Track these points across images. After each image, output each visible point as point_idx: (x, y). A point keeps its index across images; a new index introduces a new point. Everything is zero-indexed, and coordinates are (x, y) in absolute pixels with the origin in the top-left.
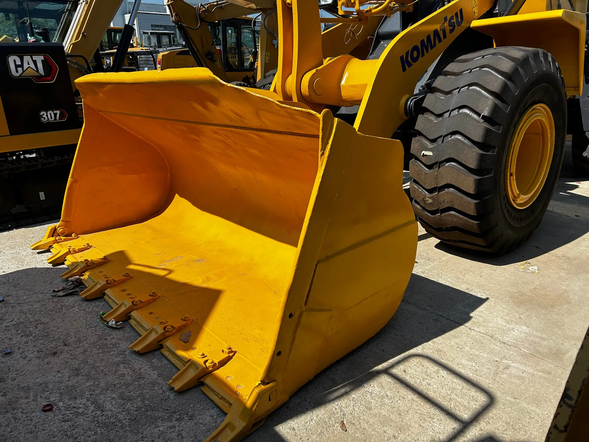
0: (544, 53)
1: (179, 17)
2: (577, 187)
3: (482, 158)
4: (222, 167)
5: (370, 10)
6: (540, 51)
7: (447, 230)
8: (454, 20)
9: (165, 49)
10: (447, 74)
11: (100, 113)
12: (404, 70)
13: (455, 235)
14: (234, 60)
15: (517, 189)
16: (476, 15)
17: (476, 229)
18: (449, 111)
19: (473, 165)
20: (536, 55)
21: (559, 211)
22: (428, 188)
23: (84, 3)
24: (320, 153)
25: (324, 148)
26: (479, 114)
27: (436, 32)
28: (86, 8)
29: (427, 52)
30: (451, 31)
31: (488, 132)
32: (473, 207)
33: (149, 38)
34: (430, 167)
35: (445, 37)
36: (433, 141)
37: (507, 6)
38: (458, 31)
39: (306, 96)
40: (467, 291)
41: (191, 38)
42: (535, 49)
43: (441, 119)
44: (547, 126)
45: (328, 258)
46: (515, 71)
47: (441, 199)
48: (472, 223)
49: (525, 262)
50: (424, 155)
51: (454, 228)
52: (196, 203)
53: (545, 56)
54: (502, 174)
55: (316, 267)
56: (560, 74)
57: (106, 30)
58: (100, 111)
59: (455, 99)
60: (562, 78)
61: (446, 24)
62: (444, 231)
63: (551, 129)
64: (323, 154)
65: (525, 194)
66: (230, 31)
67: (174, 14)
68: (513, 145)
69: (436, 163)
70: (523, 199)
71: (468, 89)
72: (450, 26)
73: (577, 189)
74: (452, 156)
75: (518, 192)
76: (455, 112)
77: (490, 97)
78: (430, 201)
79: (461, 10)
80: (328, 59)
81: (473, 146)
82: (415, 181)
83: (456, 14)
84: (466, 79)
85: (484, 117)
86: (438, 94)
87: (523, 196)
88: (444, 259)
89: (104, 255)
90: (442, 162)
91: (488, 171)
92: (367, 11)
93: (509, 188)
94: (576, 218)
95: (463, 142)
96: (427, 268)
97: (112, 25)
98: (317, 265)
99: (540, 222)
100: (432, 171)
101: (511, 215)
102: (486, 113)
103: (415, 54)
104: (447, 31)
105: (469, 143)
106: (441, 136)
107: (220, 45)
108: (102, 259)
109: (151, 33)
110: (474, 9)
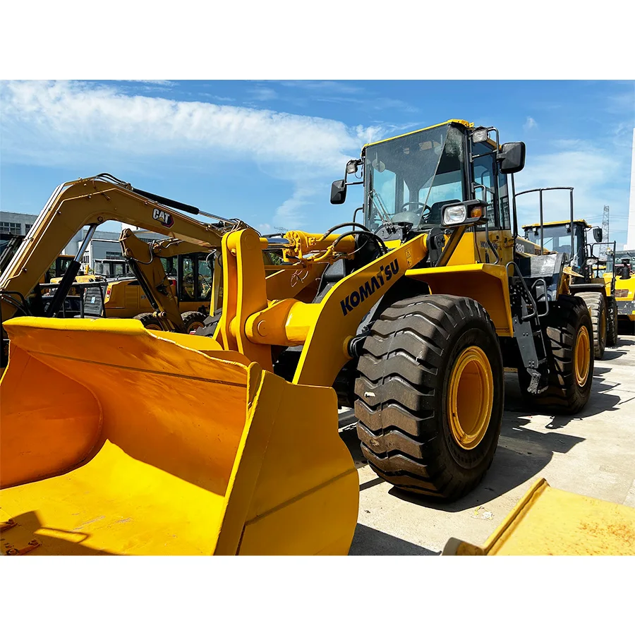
0: (470, 301)
1: (132, 253)
2: (528, 421)
3: (421, 400)
4: (158, 411)
5: (313, 259)
6: (466, 299)
7: (397, 474)
8: (390, 269)
9: (116, 279)
10: (384, 318)
11: (29, 353)
12: (345, 313)
13: (405, 480)
14: (190, 290)
15: (461, 429)
16: (411, 264)
17: (424, 473)
18: (386, 354)
19: (413, 407)
20: (462, 303)
21: (512, 449)
22: (374, 430)
23: (28, 241)
24: (248, 405)
25: (251, 400)
26: (414, 358)
27: (373, 279)
28: (30, 245)
29: (367, 297)
30: (388, 279)
31: (424, 374)
32: (418, 450)
33: (102, 267)
34: (374, 408)
35: (383, 283)
36: (375, 382)
37: (438, 256)
38: (395, 278)
39: (250, 337)
40: (419, 545)
41: (142, 272)
42: (461, 297)
43: (380, 361)
44: (484, 367)
45: (258, 518)
46: (444, 317)
47: (387, 442)
48: (419, 466)
49: (479, 507)
50: (367, 396)
51: (403, 473)
52: (128, 450)
53: (472, 303)
54: (444, 415)
55: (244, 529)
56: (489, 319)
57: (56, 258)
58: (28, 351)
59: (392, 343)
60: (491, 322)
61: (383, 273)
62: (394, 475)
63: (487, 369)
64: (251, 406)
65: (471, 434)
66: (187, 263)
67: (126, 250)
68: (451, 386)
69: (379, 404)
70: (469, 439)
71: (403, 333)
72: (386, 274)
73: (529, 424)
74: (393, 398)
75: (463, 433)
76: (393, 355)
77: (423, 341)
78: (377, 444)
79: (396, 261)
80: (274, 301)
81: (412, 388)
82: (361, 422)
83: (392, 264)
84: (401, 324)
85: (419, 360)
86: (376, 337)
87: (469, 436)
88: (396, 507)
89: (10, 518)
90: (385, 403)
91: (430, 413)
92: (310, 260)
93: (453, 429)
94: (528, 455)
95: (402, 384)
96: (379, 518)
97: (63, 253)
98: (244, 527)
99: (491, 463)
100: (376, 412)
101: (459, 456)
102: (420, 357)
103: (355, 299)
104: (385, 279)
105: (408, 385)
106: (381, 378)
107: (176, 275)
108: (7, 523)
109: (104, 262)
110: (408, 260)
